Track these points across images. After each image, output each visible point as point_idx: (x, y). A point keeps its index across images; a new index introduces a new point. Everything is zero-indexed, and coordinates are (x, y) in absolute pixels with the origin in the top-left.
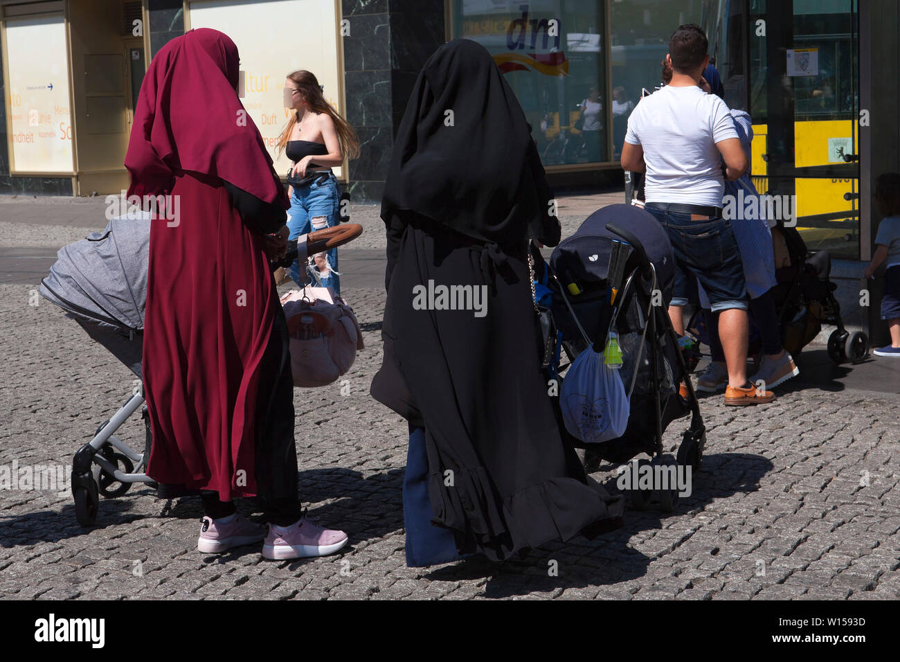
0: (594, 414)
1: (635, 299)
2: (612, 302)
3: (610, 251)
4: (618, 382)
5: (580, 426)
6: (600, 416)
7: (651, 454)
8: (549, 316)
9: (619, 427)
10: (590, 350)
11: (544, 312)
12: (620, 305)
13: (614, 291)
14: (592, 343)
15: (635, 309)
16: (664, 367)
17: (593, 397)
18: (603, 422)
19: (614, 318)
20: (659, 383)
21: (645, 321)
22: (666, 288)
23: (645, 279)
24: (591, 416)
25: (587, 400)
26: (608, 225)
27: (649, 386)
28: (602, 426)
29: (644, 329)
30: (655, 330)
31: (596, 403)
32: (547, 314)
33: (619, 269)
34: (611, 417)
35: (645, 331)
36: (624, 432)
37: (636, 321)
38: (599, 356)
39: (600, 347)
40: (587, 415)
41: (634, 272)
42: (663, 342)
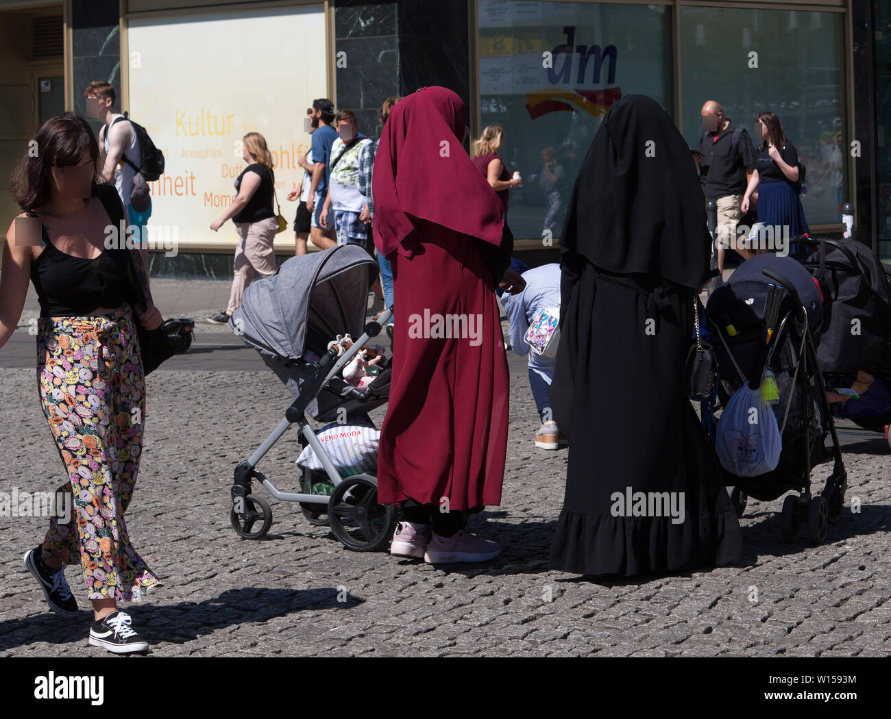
0: (749, 448)
1: (789, 340)
2: (768, 342)
3: (765, 295)
4: (772, 420)
5: (736, 460)
6: (754, 451)
7: (800, 491)
8: (711, 353)
9: (772, 462)
10: (745, 389)
11: (707, 349)
12: (775, 345)
13: (770, 332)
14: (748, 382)
15: (788, 349)
16: (813, 408)
17: (748, 433)
18: (757, 456)
19: (769, 357)
20: (808, 421)
21: (798, 361)
22: (815, 333)
23: (798, 320)
24: (746, 450)
25: (742, 435)
26: (764, 270)
27: (799, 425)
28: (756, 459)
29: (796, 368)
30: (806, 370)
31: (751, 438)
32: (710, 352)
33: (774, 310)
34: (765, 450)
35: (797, 370)
36: (776, 465)
37: (789, 360)
38: (756, 393)
39: (756, 384)
40: (742, 449)
41: (788, 314)
42: (812, 382)
